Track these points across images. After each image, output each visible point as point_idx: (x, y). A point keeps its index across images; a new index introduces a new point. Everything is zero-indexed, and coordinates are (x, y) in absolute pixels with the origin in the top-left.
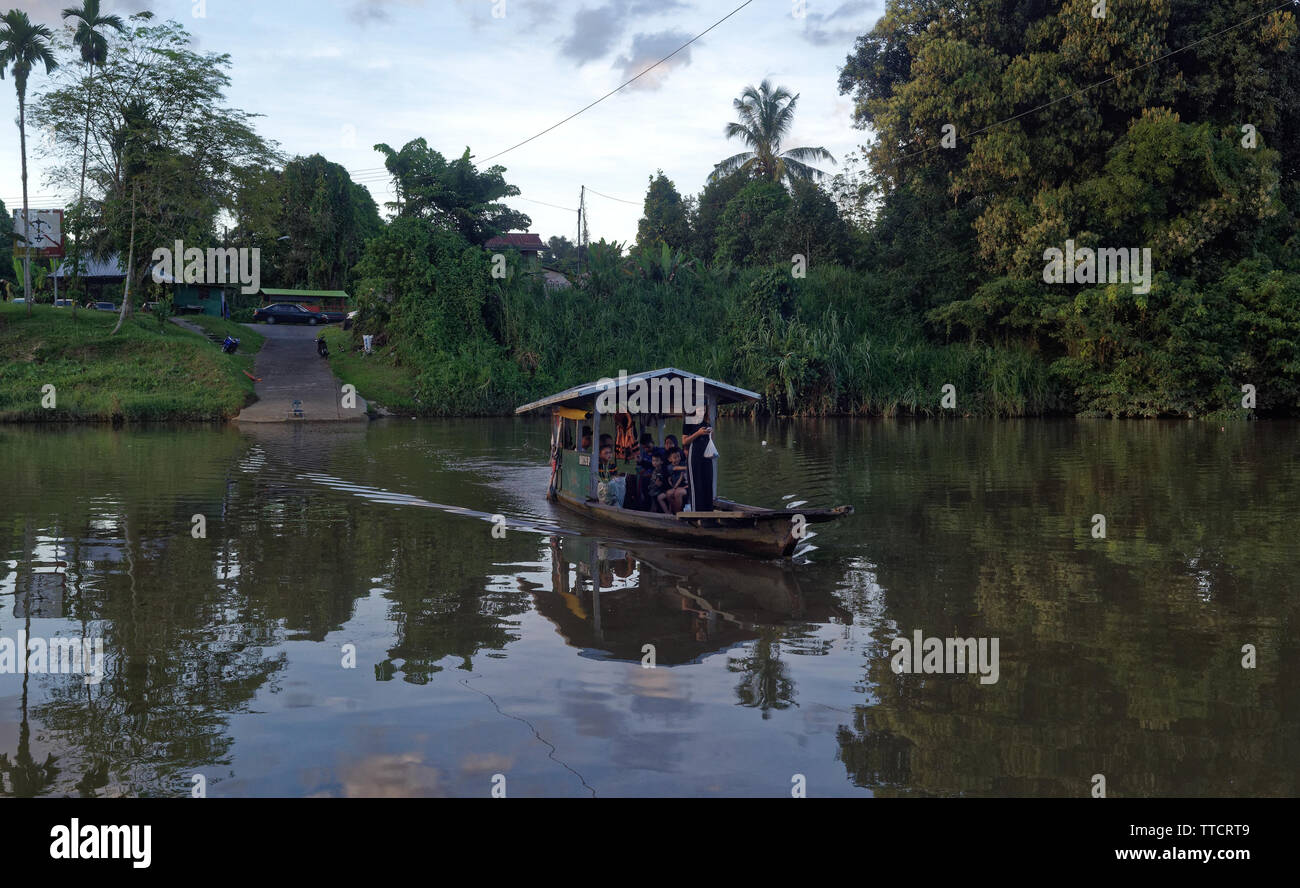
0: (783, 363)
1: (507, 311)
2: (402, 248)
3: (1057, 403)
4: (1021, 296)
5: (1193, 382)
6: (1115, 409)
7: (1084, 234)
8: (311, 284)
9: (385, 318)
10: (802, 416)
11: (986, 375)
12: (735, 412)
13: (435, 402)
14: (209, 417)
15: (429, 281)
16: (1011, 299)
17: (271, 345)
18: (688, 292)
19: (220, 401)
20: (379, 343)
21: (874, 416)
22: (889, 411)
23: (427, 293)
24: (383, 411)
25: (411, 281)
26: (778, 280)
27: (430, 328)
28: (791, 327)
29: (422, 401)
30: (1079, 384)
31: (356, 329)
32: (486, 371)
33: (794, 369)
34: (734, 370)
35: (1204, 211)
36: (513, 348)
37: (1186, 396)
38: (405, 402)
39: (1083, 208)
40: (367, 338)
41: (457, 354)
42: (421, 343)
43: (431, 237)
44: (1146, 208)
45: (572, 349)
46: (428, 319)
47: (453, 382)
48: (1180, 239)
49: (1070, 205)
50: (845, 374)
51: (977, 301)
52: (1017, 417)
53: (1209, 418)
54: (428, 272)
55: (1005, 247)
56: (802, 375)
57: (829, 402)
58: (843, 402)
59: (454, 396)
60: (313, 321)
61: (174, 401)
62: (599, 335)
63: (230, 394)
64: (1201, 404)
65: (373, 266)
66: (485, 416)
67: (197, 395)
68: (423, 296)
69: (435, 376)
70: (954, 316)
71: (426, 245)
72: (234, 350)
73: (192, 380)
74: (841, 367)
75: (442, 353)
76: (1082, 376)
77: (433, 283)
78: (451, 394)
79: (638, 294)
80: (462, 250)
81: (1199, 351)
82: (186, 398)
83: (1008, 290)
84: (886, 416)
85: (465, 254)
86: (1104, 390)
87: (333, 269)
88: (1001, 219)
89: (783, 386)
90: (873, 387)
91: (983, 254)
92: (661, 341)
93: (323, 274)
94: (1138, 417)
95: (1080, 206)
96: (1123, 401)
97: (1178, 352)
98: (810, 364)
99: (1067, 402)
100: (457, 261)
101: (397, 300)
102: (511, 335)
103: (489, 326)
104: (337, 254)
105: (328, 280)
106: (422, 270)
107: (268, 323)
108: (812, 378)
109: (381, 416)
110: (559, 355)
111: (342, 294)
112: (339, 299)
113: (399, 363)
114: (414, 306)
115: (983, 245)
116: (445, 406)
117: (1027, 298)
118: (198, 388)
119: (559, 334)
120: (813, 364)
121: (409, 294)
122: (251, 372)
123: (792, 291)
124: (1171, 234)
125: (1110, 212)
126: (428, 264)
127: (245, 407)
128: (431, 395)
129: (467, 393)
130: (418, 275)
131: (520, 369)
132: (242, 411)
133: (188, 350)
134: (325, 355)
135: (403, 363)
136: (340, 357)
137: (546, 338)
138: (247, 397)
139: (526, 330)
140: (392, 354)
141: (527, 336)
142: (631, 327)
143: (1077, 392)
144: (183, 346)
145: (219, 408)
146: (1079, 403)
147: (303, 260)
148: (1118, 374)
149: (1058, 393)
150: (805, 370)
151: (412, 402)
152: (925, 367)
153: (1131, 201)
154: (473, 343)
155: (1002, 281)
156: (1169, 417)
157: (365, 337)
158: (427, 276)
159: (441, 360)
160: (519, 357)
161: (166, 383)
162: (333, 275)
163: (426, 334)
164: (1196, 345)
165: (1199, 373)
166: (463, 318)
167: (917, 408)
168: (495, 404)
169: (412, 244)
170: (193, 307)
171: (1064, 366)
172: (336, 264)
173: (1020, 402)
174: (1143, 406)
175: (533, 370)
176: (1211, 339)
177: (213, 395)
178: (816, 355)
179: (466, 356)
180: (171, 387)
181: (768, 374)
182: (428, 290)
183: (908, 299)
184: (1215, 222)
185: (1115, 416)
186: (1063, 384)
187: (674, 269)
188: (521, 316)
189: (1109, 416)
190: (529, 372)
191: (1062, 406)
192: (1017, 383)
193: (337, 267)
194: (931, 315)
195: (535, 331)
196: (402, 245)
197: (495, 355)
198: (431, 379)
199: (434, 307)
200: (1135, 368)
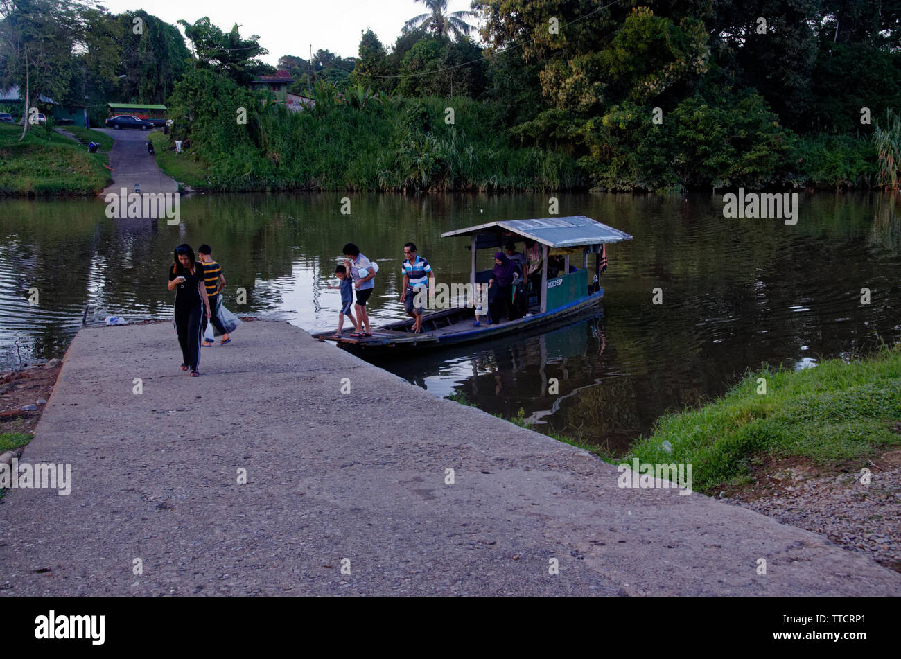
0: (419, 161)
1: (262, 127)
2: (196, 89)
3: (580, 182)
4: (561, 120)
5: (650, 171)
6: (610, 187)
7: (596, 84)
8: (141, 99)
9: (189, 131)
10: (433, 191)
11: (540, 167)
12: (395, 189)
13: (219, 183)
14: (85, 193)
15: (214, 109)
16: (555, 122)
17: (118, 145)
18: (373, 114)
19: (91, 184)
20: (186, 146)
21: (474, 191)
22: (483, 187)
23: (213, 116)
24: (189, 189)
25: (202, 109)
26: (421, 110)
27: (215, 139)
28: (427, 139)
29: (212, 183)
30: (592, 172)
31: (171, 135)
32: (249, 165)
33: (426, 164)
34: (395, 165)
35: (666, 70)
36: (266, 150)
37: (648, 179)
38: (201, 183)
39: (597, 68)
40: (178, 143)
41: (232, 154)
42: (210, 148)
43: (214, 82)
44: (631, 68)
45: (301, 150)
46: (214, 132)
47: (229, 172)
48: (651, 86)
49: (589, 65)
50: (457, 166)
51: (537, 122)
52: (556, 191)
53: (659, 192)
54: (213, 104)
55: (555, 90)
56: (430, 167)
57: (448, 183)
58: (457, 182)
59: (230, 180)
60: (144, 127)
61: (64, 184)
62: (317, 142)
63: (96, 180)
64: (655, 183)
65: (180, 100)
66: (249, 192)
67: (77, 180)
68: (211, 118)
69: (219, 168)
70: (524, 131)
71: (211, 87)
72: (96, 150)
73: (73, 171)
74: (456, 162)
75: (223, 154)
76: (592, 167)
77: (217, 110)
78: (228, 178)
79: (343, 116)
80: (233, 90)
81: (654, 153)
82: (71, 182)
83: (553, 117)
84: (480, 191)
85: (235, 93)
86: (605, 175)
87: (156, 89)
88: (552, 74)
89: (420, 173)
90: (474, 174)
91: (544, 93)
92: (354, 146)
93: (150, 92)
94: (622, 192)
95: (596, 67)
96: (614, 182)
97: (642, 154)
98: (436, 162)
99: (585, 182)
100: (231, 96)
101: (195, 120)
102: (265, 142)
103: (251, 137)
104: (159, 79)
105: (153, 96)
106: (209, 102)
107: (115, 129)
108: (437, 169)
109: (187, 192)
110: (294, 154)
111: (162, 107)
112: (162, 110)
113: (197, 159)
114: (206, 125)
115: (544, 88)
116: (225, 186)
117: (564, 121)
118: (77, 176)
119: (293, 141)
120: (438, 161)
121: (203, 117)
122: (108, 165)
123: (429, 117)
124: (646, 84)
125: (612, 70)
126: (213, 98)
127: (106, 187)
128: (216, 179)
129: (237, 179)
130: (207, 105)
131: (270, 164)
132: (105, 189)
133: (69, 152)
134: (153, 153)
135: (200, 159)
136: (162, 155)
137: (285, 144)
138: (107, 181)
139: (273, 139)
140: (193, 153)
141: (274, 143)
142: (337, 137)
143: (590, 177)
144: (64, 149)
145: (91, 188)
146: (592, 183)
147: (135, 82)
148: (613, 167)
149: (580, 177)
150: (433, 165)
151: (206, 184)
152: (505, 162)
153: (623, 64)
154: (242, 147)
155: (550, 111)
156: (638, 192)
157: (177, 142)
158: (213, 106)
159: (222, 158)
160: (269, 156)
161: (58, 173)
162: (156, 92)
163: (213, 142)
164: (653, 149)
165: (653, 166)
166: (235, 131)
167: (498, 187)
168: (254, 185)
169: (203, 86)
170: (66, 120)
171: (583, 161)
172: (158, 85)
173: (557, 182)
174: (623, 184)
175: (277, 164)
176: (662, 146)
177: (87, 180)
178: (439, 155)
179: (238, 155)
180: (61, 175)
181: (412, 167)
182: (214, 114)
183: (503, 119)
184: (672, 76)
185: (610, 190)
186: (584, 172)
187: (365, 100)
188: (270, 131)
189: (606, 191)
190: (275, 165)
191: (583, 184)
192: (556, 171)
193: (159, 88)
194: (513, 130)
195: (278, 139)
196: (196, 87)
197: (255, 155)
198: (216, 170)
199: (218, 125)
200: (622, 163)
